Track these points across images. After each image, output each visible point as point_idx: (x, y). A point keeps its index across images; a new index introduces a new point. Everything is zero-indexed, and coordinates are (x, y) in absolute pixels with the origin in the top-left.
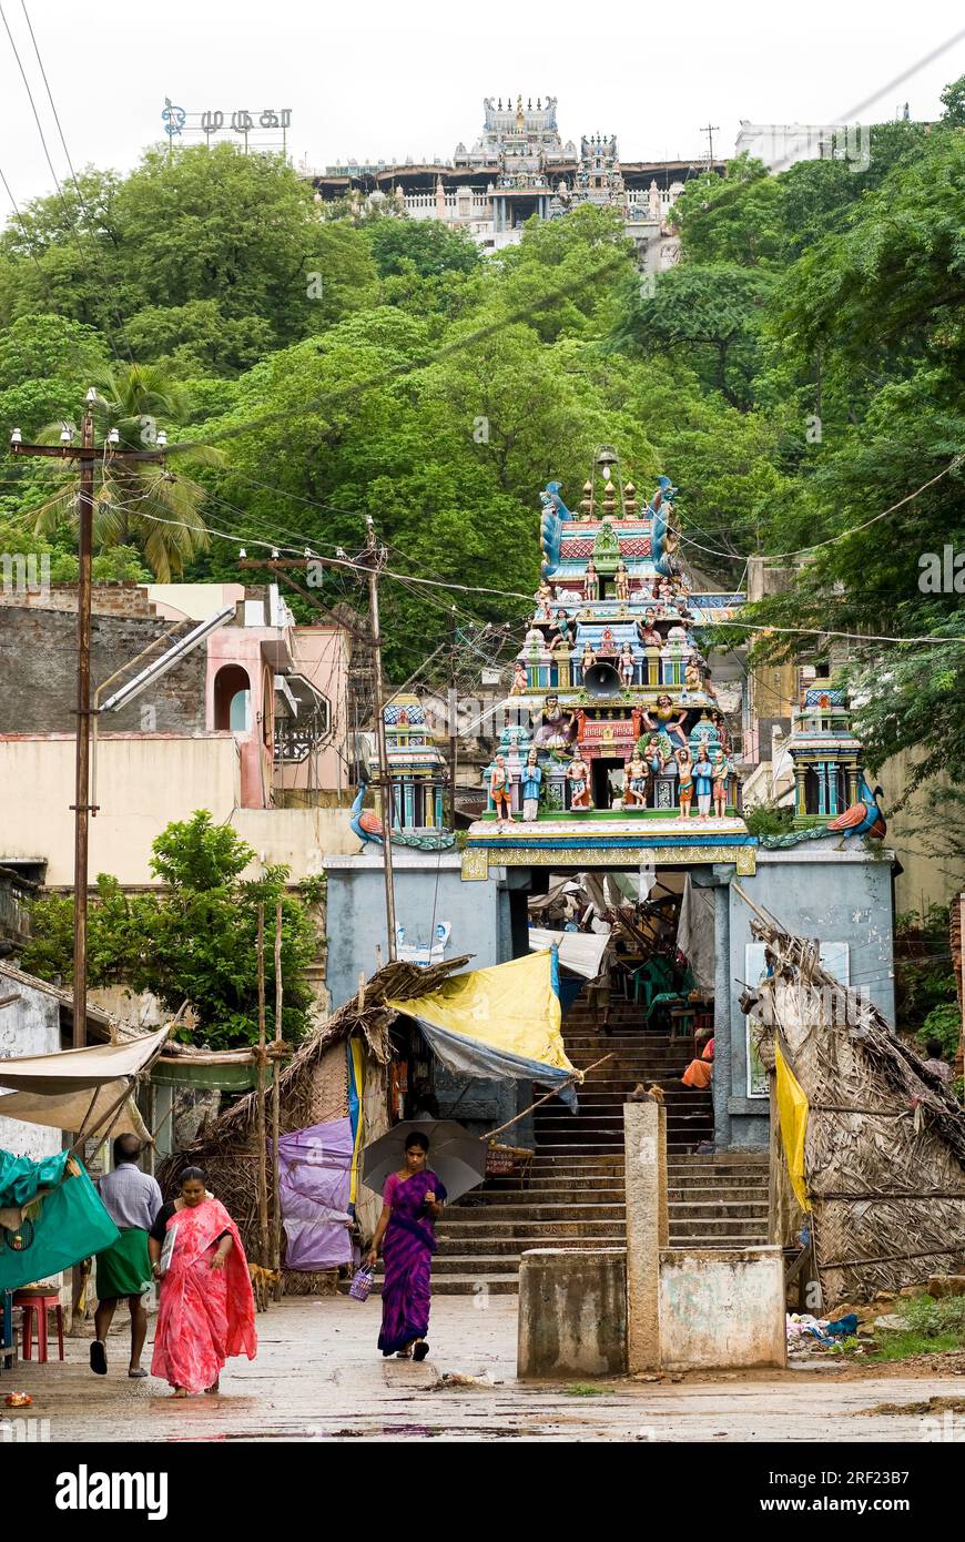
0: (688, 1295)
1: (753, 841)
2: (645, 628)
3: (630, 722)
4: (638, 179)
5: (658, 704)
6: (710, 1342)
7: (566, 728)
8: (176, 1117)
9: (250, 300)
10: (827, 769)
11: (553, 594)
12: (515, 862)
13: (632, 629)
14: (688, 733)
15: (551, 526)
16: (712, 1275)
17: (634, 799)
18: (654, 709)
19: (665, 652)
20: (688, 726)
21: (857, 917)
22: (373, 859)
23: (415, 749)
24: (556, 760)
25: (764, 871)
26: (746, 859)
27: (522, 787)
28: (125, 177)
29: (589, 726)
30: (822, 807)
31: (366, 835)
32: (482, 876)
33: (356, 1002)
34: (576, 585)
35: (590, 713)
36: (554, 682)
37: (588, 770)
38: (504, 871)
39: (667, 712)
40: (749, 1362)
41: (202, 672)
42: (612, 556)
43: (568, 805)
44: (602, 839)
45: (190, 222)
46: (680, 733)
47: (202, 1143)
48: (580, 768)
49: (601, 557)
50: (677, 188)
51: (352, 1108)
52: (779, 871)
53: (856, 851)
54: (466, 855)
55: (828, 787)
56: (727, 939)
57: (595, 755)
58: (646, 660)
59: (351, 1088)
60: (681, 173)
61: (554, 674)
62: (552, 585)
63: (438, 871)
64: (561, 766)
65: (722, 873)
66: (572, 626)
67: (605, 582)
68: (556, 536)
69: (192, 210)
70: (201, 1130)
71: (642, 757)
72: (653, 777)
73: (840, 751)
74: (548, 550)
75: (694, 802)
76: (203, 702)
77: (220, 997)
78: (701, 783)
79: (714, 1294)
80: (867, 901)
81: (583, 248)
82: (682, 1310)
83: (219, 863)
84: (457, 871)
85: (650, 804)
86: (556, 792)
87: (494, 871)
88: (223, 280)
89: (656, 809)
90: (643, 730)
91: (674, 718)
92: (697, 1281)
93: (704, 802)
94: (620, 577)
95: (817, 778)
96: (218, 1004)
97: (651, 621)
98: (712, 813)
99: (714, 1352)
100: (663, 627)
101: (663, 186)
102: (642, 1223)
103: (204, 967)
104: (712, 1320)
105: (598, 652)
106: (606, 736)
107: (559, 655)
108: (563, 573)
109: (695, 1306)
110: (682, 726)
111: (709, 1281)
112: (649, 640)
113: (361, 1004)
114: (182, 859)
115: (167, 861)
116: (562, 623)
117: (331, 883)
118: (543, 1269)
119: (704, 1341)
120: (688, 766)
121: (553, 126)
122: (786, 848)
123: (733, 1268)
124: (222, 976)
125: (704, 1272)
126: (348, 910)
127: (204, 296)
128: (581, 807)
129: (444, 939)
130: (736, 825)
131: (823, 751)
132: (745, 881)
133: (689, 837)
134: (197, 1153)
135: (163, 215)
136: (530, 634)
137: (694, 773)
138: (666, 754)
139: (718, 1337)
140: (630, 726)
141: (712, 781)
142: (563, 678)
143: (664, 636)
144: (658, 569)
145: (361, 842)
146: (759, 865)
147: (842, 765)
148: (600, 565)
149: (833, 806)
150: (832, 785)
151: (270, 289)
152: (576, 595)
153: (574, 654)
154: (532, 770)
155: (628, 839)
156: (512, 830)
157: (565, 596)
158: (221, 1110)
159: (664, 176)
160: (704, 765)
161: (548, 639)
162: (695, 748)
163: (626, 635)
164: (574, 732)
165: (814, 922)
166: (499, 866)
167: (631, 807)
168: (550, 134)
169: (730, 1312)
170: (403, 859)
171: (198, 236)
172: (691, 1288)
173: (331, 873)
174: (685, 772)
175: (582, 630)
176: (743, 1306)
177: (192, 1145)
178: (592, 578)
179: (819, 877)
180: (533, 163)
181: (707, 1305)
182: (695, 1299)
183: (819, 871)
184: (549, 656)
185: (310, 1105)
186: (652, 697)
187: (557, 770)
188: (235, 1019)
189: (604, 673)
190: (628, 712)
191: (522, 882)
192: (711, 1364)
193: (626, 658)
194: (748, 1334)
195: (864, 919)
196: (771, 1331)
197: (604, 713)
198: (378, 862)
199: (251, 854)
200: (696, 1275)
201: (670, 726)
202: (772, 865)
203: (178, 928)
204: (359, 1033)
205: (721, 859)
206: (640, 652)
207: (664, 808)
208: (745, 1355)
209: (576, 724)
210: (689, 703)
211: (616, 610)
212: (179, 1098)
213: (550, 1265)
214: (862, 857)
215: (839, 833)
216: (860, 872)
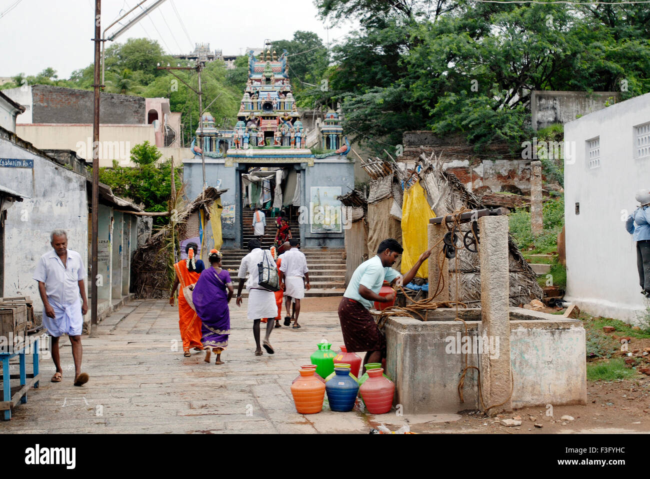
0: (522, 353)
1: (313, 156)
2: (280, 93)
3: (276, 121)
4: (226, 59)
5: (284, 115)
6: (537, 387)
7: (256, 122)
8: (138, 236)
9: (150, 71)
10: (333, 137)
11: (252, 83)
12: (241, 162)
13: (276, 93)
14: (293, 124)
15: (251, 63)
16: (538, 339)
17: (277, 143)
18: (283, 117)
19: (286, 100)
20: (293, 122)
21: (344, 179)
22: (198, 160)
23: (209, 128)
24: (253, 132)
25: (316, 165)
26: (311, 161)
27: (243, 139)
28: (123, 44)
29: (263, 122)
30: (331, 147)
31: (196, 153)
32: (231, 166)
33: (201, 197)
34: (259, 80)
35: (263, 118)
36: (253, 109)
37: (263, 134)
38: (238, 164)
39: (287, 118)
40: (564, 401)
41: (144, 111)
42: (270, 72)
43: (257, 145)
44: (267, 155)
45: (137, 54)
46: (291, 124)
47: (147, 245)
48: (261, 134)
49: (266, 72)
50: (233, 61)
51: (200, 233)
52: (320, 165)
53: (344, 160)
54: (226, 159)
55: (333, 142)
56: (304, 185)
57: (265, 130)
58: (280, 103)
59: (200, 227)
60: (234, 58)
61: (252, 106)
62: (252, 80)
63: (218, 164)
64: (255, 133)
65: (303, 166)
66: (258, 92)
67: (268, 80)
68: (253, 66)
69: (138, 51)
70: (147, 241)
71: (280, 131)
72: (283, 136)
73: (337, 131)
74: (250, 70)
75: (295, 144)
76: (144, 120)
77: (151, 199)
78: (297, 138)
79: (540, 353)
80: (347, 174)
81: (217, 68)
82: (517, 364)
83: (152, 157)
84: (223, 164)
85: (282, 145)
86: (254, 140)
87: (235, 164)
88: (144, 67)
89: (283, 146)
90: (279, 123)
91: (289, 120)
92: (527, 344)
93: (298, 144)
94: (272, 78)
95: (330, 139)
96: (151, 201)
97: (282, 91)
98: (301, 148)
99: (540, 394)
100: (285, 93)
101: (231, 60)
102: (499, 303)
103: (146, 190)
104: (538, 371)
105: (265, 100)
106: (268, 125)
107: (254, 101)
108: (255, 76)
109: (526, 361)
110: (292, 122)
111: (536, 343)
112: (281, 97)
113: (203, 197)
114: (140, 155)
115: (134, 156)
116: (255, 91)
117: (185, 167)
118: (419, 335)
119: (533, 386)
120: (293, 133)
121: (209, 49)
122: (322, 158)
123: (553, 334)
124: (153, 192)
125: (532, 337)
126: (190, 175)
127: (140, 69)
128: (261, 145)
129: (219, 184)
130: (308, 151)
131: (332, 131)
132: (311, 169)
133: (294, 155)
134: (146, 249)
135: (131, 52)
136: (246, 94)
137: (295, 136)
138: (287, 130)
139: (542, 384)
140: (276, 122)
141: (301, 138)
142: (255, 107)
143: (286, 96)
144: (284, 76)
145: (194, 155)
146: (315, 163)
147: (338, 135)
148: (266, 74)
149: (335, 147)
150: (334, 141)
151: (154, 69)
152: (259, 83)
153: (258, 100)
154: (246, 134)
155: (275, 155)
156: (240, 152)
157: (255, 83)
158: (153, 234)
159: (231, 58)
160: (298, 133)
161: (251, 96)
162: (296, 129)
163: (274, 95)
164: (259, 124)
165: (331, 180)
166: (236, 162)
167: (276, 146)
168: (208, 50)
169: (551, 365)
170: (208, 161)
171: (139, 57)
172: (524, 348)
173: (186, 164)
174: (292, 135)
175: (261, 93)
176: (560, 361)
177: (143, 246)
178: (264, 78)
179: (332, 167)
180: (205, 55)
181: (534, 361)
182: (526, 356)
183: (332, 165)
184: (251, 101)
185: (185, 232)
186: (283, 113)
187: (254, 134)
188: (156, 206)
189: (268, 106)
190: (275, 118)
191: (243, 168)
192: (538, 403)
193: (274, 101)
194: (564, 381)
195: (346, 180)
196: (580, 379)
197: (268, 118)
198: (200, 161)
199: (161, 155)
200: (527, 340)
201: (288, 122)
202: (319, 163)
203: (138, 177)
204: (203, 207)
205: (303, 161)
206: (279, 100)
207: (286, 146)
208: (562, 396)
209: (259, 121)
210: (293, 115)
211: (271, 88)
212: (139, 230)
213: (425, 332)
214: (346, 161)
215: (339, 154)
216: (345, 166)
